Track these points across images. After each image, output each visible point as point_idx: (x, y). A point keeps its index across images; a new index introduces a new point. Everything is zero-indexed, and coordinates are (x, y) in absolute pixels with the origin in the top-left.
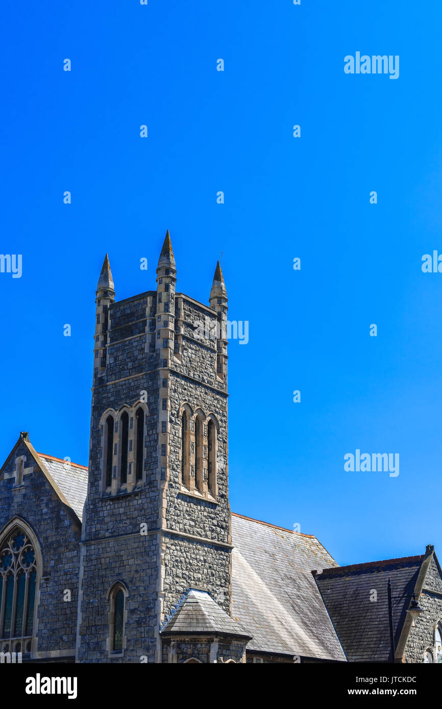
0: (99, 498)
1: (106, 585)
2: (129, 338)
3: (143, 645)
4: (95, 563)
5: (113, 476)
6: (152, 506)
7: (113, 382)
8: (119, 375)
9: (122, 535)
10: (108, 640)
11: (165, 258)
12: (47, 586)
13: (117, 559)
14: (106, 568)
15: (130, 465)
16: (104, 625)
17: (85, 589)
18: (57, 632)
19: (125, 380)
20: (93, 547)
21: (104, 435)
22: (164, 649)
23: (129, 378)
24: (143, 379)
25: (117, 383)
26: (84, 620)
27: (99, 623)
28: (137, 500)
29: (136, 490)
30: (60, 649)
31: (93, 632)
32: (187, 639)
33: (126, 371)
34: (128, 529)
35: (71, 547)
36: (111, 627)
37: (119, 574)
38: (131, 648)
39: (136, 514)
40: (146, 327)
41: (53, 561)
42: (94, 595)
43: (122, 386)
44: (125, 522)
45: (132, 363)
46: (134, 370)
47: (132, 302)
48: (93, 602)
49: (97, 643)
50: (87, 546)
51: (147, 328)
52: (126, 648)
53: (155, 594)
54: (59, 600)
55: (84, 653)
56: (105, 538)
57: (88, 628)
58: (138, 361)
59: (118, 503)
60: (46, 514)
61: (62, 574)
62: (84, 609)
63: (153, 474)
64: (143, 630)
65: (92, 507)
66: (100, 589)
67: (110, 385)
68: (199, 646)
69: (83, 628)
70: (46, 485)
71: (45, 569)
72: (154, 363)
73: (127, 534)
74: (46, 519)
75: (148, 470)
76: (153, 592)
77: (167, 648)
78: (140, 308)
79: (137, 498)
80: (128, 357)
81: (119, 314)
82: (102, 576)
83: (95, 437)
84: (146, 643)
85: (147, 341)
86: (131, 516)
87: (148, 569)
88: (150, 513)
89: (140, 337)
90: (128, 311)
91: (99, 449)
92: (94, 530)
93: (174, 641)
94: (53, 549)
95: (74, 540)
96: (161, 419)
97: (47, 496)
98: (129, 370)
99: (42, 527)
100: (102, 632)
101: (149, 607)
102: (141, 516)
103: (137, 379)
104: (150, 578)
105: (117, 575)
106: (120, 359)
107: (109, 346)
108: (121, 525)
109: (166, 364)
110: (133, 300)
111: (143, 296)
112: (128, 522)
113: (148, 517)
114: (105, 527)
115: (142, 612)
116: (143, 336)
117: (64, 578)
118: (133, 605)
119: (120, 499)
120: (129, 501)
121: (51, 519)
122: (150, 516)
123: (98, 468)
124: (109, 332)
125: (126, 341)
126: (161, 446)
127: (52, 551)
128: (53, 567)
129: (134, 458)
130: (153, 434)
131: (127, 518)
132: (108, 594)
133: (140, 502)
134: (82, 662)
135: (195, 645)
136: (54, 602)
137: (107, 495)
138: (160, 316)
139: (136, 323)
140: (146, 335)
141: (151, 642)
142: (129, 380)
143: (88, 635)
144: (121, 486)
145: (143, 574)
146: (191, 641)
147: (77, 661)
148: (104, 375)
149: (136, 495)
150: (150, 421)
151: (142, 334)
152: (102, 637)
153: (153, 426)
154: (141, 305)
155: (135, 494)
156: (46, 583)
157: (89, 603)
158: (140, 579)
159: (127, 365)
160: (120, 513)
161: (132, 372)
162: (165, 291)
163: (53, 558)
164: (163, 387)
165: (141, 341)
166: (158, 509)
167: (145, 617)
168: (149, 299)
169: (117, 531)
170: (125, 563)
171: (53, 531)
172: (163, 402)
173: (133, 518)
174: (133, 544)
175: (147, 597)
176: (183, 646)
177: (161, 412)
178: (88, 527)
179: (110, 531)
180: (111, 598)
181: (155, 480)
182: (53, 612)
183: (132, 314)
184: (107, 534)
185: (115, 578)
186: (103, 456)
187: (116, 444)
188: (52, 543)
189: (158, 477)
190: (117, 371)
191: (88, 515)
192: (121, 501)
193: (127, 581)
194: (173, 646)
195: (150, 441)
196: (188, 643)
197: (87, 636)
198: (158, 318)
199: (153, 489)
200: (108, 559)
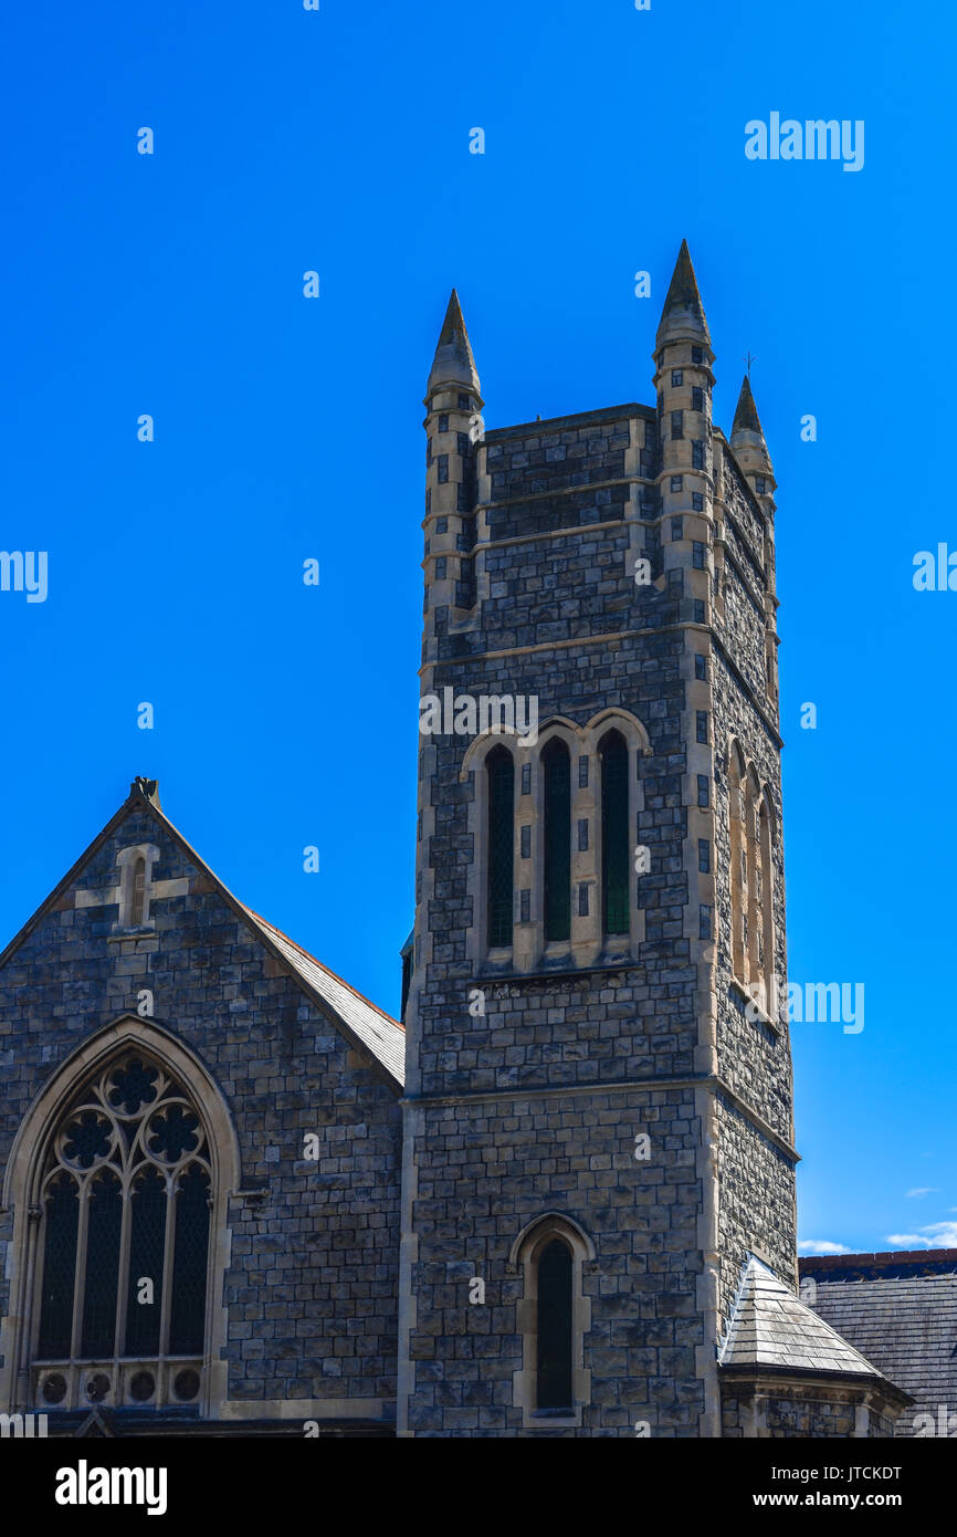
0: (470, 976)
1: (506, 1224)
2: (564, 531)
3: (653, 1397)
4: (463, 1160)
5: (517, 917)
6: (671, 1009)
7: (509, 652)
8: (530, 631)
9: (561, 1085)
10: (518, 1376)
11: (688, 314)
12: (254, 1219)
13: (544, 1152)
14: (502, 1176)
15: (584, 892)
16: (501, 1335)
17: (426, 1229)
18: (299, 1348)
19: (554, 650)
20: (449, 1114)
21: (478, 796)
22: (729, 1414)
23: (569, 643)
24: (622, 650)
25: (522, 655)
26: (424, 1317)
27: (485, 1328)
28: (615, 989)
29: (609, 962)
30: (314, 1397)
31: (462, 1353)
32: (798, 1387)
33: (556, 624)
34: (582, 1069)
35: (344, 1110)
36: (529, 1342)
37: (553, 1195)
38: (608, 1404)
39: (610, 1028)
40: (627, 505)
41: (276, 1150)
42: (462, 1251)
43: (543, 664)
44: (572, 1049)
45: (577, 602)
46: (586, 623)
47: (572, 429)
48: (456, 1269)
49: (479, 1385)
50: (427, 1110)
51: (631, 509)
52: (589, 1402)
53: (693, 1256)
54: (303, 1261)
55: (433, 1409)
56: (497, 1090)
57: (440, 1340)
58: (600, 599)
59: (542, 996)
60: (244, 1014)
61: (312, 1185)
62: (426, 1288)
63: (671, 919)
64: (652, 1356)
65: (441, 1000)
66: (481, 1232)
67: (493, 659)
68: (826, 1410)
69: (423, 1341)
70: (240, 934)
71: (248, 1172)
72: (663, 608)
73: (579, 1083)
74: (243, 1029)
75: (653, 909)
76: (686, 1252)
77: (737, 1410)
78: (603, 446)
79: (613, 983)
80: (562, 583)
81: (520, 462)
82: (491, 1199)
83: (443, 804)
84: (668, 1394)
85: (633, 544)
86: (593, 1034)
87: (665, 1184)
88: (665, 1030)
89: (606, 531)
90: (559, 456)
91: (462, 837)
92: (451, 1066)
93: (762, 1391)
94: (276, 1115)
95: (353, 1092)
96: (695, 768)
97: (248, 964)
98: (569, 620)
99: (230, 1050)
100: (496, 1355)
101: (674, 1290)
102: (633, 1036)
103: (599, 650)
104: (670, 1209)
105: (546, 1198)
106: (529, 588)
107: (487, 550)
108: (557, 1057)
109: (701, 615)
110: (577, 424)
111: (616, 416)
112: (583, 1049)
113: (656, 1039)
114: (495, 1060)
115: (647, 1304)
116: (618, 527)
117: (322, 1197)
118: (610, 1284)
119: (551, 985)
120: (583, 991)
121: (268, 1030)
122: (665, 1038)
123: (458, 892)
124: (487, 509)
125: (552, 539)
126: (696, 841)
127: (270, 1120)
128: (275, 1165)
129: (597, 873)
130: (665, 807)
131: (578, 1040)
132: (515, 1247)
133: (625, 995)
134: (422, 1435)
135: (816, 1407)
136: (286, 1263)
137: (499, 970)
138: (680, 476)
139: (587, 491)
140: (628, 526)
141: (690, 1390)
142: (567, 649)
143: (443, 1361)
144: (545, 949)
145: (645, 1199)
146: (807, 1395)
147: (403, 1432)
148: (470, 629)
149: (611, 974)
150: (649, 771)
151: (618, 522)
152: (495, 1366)
153: (667, 782)
154: (604, 442)
155: (604, 972)
156: (253, 1210)
157: (440, 1271)
158: (634, 1213)
159: (560, 607)
160: (551, 1022)
161: (581, 627)
162: (693, 409)
163: (277, 1140)
164: (697, 678)
165: (611, 543)
166: (694, 1019)
167: (658, 1319)
168: (635, 427)
169: (543, 1073)
170: (575, 1164)
171: (270, 1063)
172: (698, 719)
173: (600, 1040)
174: (602, 1113)
175: (665, 1263)
176: (785, 1407)
177: (694, 748)
178: (430, 1058)
179: (514, 1071)
180: (527, 1260)
181: (681, 938)
182: (285, 1292)
183: (572, 465)
184: (504, 1081)
185: (540, 1205)
186: (477, 858)
187: (526, 831)
188: (269, 1098)
189: (692, 931)
190: (523, 621)
191: (429, 1023)
192: (553, 990)
193: (586, 1215)
194: (760, 1405)
195: (655, 827)
196: (801, 1400)
197: (440, 1363)
198: (673, 482)
199: (671, 962)
200: (510, 1149)
